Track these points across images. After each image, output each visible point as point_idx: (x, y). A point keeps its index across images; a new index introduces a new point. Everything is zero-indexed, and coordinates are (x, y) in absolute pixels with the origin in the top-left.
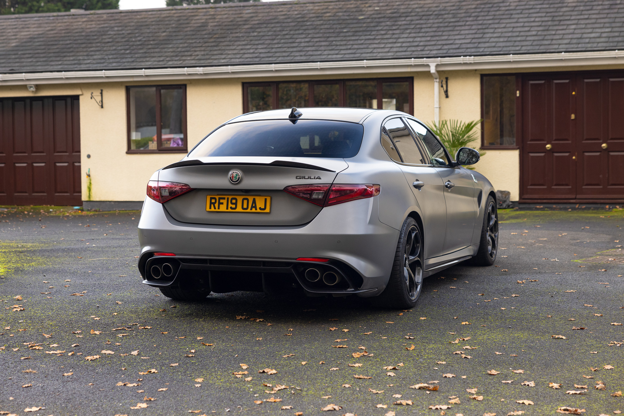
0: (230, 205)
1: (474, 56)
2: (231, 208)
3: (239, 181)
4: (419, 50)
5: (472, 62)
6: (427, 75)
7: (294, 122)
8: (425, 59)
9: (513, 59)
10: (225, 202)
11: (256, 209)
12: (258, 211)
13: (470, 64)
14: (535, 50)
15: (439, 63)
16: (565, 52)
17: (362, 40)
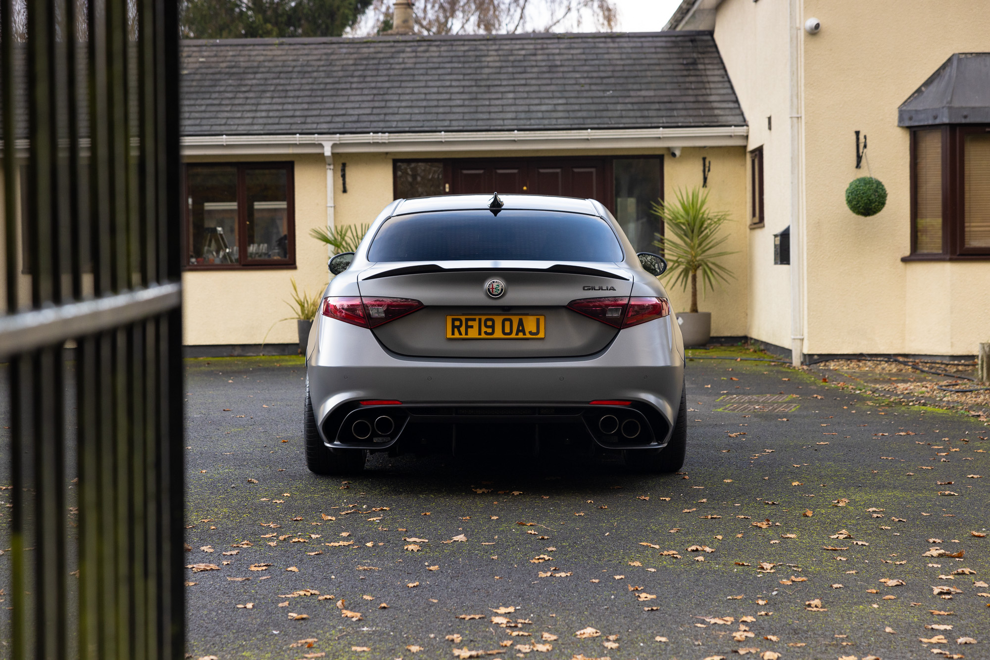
0: (484, 329)
1: (390, 132)
2: (486, 333)
3: (503, 293)
4: (299, 122)
5: (387, 141)
6: (318, 159)
7: (496, 213)
8: (316, 136)
9: (445, 138)
10: (475, 324)
11: (524, 334)
12: (528, 336)
13: (384, 144)
14: (471, 126)
15: (338, 142)
16: (519, 130)
17: (201, 105)
